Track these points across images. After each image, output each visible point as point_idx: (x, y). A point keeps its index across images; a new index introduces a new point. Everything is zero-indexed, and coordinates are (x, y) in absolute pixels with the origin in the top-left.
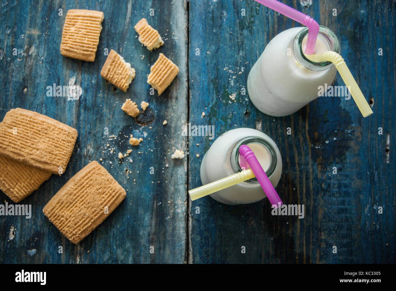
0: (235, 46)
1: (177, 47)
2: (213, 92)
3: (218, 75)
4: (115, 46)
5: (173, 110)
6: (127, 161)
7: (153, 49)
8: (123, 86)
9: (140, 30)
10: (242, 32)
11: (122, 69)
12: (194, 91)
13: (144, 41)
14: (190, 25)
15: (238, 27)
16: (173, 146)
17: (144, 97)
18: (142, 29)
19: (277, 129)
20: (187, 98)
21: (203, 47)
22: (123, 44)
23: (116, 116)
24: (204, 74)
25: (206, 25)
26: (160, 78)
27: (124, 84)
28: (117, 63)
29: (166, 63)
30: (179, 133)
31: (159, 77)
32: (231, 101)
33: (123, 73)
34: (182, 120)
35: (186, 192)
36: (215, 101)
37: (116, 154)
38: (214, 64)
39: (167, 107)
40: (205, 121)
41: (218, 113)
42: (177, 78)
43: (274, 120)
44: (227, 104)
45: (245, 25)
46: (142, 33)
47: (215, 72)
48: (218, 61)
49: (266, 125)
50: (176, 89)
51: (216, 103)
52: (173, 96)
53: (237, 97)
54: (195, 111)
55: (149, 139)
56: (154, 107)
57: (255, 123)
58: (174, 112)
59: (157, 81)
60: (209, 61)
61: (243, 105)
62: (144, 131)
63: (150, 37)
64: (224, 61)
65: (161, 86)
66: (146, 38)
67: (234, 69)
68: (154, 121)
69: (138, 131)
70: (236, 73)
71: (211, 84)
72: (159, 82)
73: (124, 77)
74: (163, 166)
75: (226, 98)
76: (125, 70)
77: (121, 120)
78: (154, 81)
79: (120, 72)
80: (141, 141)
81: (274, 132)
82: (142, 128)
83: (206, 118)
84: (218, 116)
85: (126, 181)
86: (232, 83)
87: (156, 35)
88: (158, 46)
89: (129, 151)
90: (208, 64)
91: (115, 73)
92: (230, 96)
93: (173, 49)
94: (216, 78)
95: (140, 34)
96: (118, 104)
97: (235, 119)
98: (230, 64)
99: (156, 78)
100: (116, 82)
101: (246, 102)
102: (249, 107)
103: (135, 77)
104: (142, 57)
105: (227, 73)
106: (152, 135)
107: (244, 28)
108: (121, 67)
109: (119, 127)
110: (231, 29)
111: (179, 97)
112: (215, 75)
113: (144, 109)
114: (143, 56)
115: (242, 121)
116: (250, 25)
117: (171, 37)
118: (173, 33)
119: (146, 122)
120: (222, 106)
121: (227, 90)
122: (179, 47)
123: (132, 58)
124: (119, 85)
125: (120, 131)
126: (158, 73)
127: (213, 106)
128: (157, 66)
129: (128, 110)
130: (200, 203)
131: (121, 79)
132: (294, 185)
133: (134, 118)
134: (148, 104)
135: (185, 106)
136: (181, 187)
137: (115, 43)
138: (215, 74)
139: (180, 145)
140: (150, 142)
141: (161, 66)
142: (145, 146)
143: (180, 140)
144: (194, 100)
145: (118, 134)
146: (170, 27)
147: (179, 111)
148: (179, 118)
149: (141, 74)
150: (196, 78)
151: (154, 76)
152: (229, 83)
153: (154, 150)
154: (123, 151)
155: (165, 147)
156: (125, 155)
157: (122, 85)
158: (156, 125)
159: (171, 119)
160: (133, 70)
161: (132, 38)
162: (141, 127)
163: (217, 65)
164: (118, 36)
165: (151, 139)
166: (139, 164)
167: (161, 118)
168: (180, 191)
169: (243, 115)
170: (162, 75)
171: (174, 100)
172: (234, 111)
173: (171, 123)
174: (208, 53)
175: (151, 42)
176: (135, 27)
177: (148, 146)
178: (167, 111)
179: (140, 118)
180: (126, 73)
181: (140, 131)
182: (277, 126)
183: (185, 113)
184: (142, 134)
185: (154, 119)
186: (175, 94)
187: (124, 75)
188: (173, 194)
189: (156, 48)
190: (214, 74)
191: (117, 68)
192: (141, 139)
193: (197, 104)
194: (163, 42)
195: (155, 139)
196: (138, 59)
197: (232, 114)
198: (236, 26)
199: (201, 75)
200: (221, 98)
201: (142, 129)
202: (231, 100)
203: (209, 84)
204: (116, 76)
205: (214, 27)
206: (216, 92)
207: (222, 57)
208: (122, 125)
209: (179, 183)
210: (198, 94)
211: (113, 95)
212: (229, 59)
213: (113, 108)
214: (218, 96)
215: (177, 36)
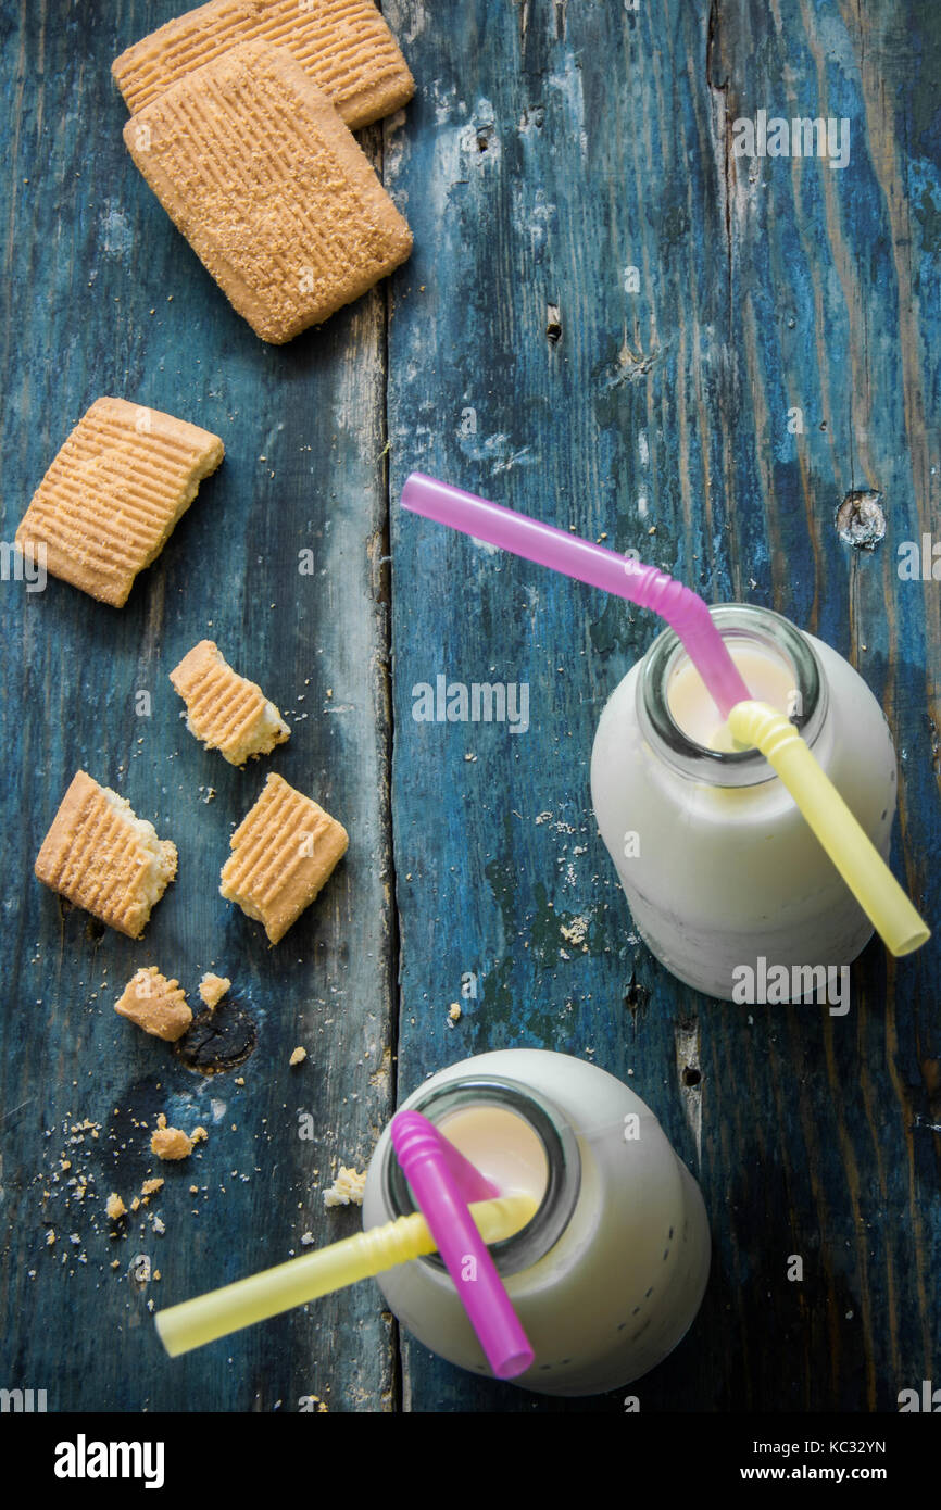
0: (578, 724)
1: (345, 745)
2: (493, 918)
3: (510, 846)
4: (98, 755)
5: (331, 1002)
6: (142, 1227)
7: (249, 758)
8: (123, 914)
9: (190, 687)
10: (607, 666)
11: (118, 844)
12: (417, 916)
13: (204, 728)
14: (395, 653)
15: (589, 646)
16: (334, 1152)
17: (211, 954)
18: (199, 681)
19: (766, 1057)
20: (388, 951)
21: (448, 737)
22: (129, 746)
23: (101, 1042)
24: (453, 844)
25: (459, 646)
26: (267, 873)
27: (127, 907)
28: (94, 824)
29: (291, 809)
30: (355, 1096)
31: (263, 869)
32: (567, 951)
33: (122, 863)
34: (368, 1042)
35: (385, 1351)
36: (500, 953)
37: (95, 1202)
38: (496, 802)
39: (306, 992)
40: (462, 1040)
41: (515, 999)
42: (342, 870)
43: (751, 1020)
44: (550, 964)
45: (618, 636)
46: (199, 698)
47: (500, 833)
48: (510, 789)
49: (719, 1042)
50: (344, 916)
51: (507, 960)
52: (332, 945)
53: (593, 929)
54: (420, 1001)
55: (234, 1128)
56: (254, 995)
57: (670, 1034)
58: (335, 1009)
59: (258, 888)
60: (476, 789)
61: (618, 962)
62: (213, 1097)
63: (226, 710)
64: (536, 787)
65: (272, 904)
66: (214, 717)
67: (577, 816)
68: (254, 1052)
69: (188, 1098)
70: (587, 833)
71: (486, 882)
72: (265, 890)
73: (125, 877)
74: (293, 1239)
75: (549, 937)
76: (129, 847)
77: (121, 1055)
78: (244, 886)
79: (108, 858)
80: (201, 1138)
81: (750, 1068)
82: (204, 1084)
83: (464, 1025)
84: (514, 1015)
85: (136, 1315)
86: (571, 875)
87: (250, 700)
88: (268, 747)
89: (152, 1185)
90: (468, 804)
91: (90, 863)
92: (563, 930)
93: (328, 754)
94: (505, 859)
95: (188, 702)
96: (107, 992)
97: (587, 1026)
98: (559, 798)
99: (251, 874)
100: (95, 901)
101: (631, 949)
102: (645, 971)
103: (176, 876)
104: (205, 793)
105: (548, 835)
106: (246, 1112)
107: (611, 650)
108: (114, 839)
109: (110, 1085)
110: (562, 655)
111: (353, 949)
112: (500, 845)
113: (211, 1005)
114: (210, 790)
115: (616, 1029)
116: (638, 634)
117: (320, 707)
118: (329, 692)
119: (221, 1059)
120: (532, 972)
121: (550, 904)
122: (354, 745)
123: (165, 798)
124: (105, 913)
125: (116, 1105)
126: (261, 853)
127: (492, 973)
128: (257, 826)
129: (140, 1014)
130: (447, 1394)
131: (113, 889)
132: (848, 1300)
133: (171, 1043)
134: (226, 983)
135: (379, 983)
136: (368, 1328)
137: (98, 747)
138: (500, 840)
139: (359, 1147)
140: (236, 1139)
141: (273, 825)
142: (218, 1159)
143: (360, 1125)
144: (418, 956)
145: (105, 1115)
146: (314, 670)
147: (355, 1005)
148: (354, 1035)
149: (201, 861)
150: (421, 864)
151: (244, 866)
152: (557, 876)
153: (254, 1176)
154: (126, 1188)
155: (300, 1160)
156: (135, 1204)
157: (116, 913)
158: (260, 1069)
159: (323, 1038)
160: (169, 849)
161: (168, 721)
162: (201, 1079)
163: (506, 803)
164: (109, 718)
165: (243, 1130)
166: (193, 1236)
167: (282, 1038)
168: (361, 1347)
169: (620, 1005)
170: (277, 860)
171: (333, 962)
172: (580, 992)
173: (322, 1056)
174: (468, 757)
175: (231, 731)
176: (173, 676)
177: (228, 1160)
178: (305, 1010)
179: (196, 1044)
180: (133, 860)
181: (195, 1097)
182: (762, 1044)
183: (380, 1012)
184: (206, 1109)
185: (252, 1043)
186: (337, 937)
187: (124, 869)
188: (332, 1360)
189: (260, 754)
190: (495, 844)
191: (98, 844)
192: (199, 1131)
193: (428, 969)
194: (287, 730)
195: (260, 1128)
196: (191, 803)
197: (575, 1003)
198: (580, 642)
199: (445, 850)
200: (525, 937)
201: (206, 1090)
202: (567, 943)
203: (476, 886)
204: (92, 877)
205: (493, 655)
206: (504, 914)
207: (525, 772)
208: (123, 1076)
209: (357, 1313)
210: (431, 927)
211: (90, 954)
212: (556, 778)
213: (89, 1006)
214: (515, 932)
215: (342, 703)
